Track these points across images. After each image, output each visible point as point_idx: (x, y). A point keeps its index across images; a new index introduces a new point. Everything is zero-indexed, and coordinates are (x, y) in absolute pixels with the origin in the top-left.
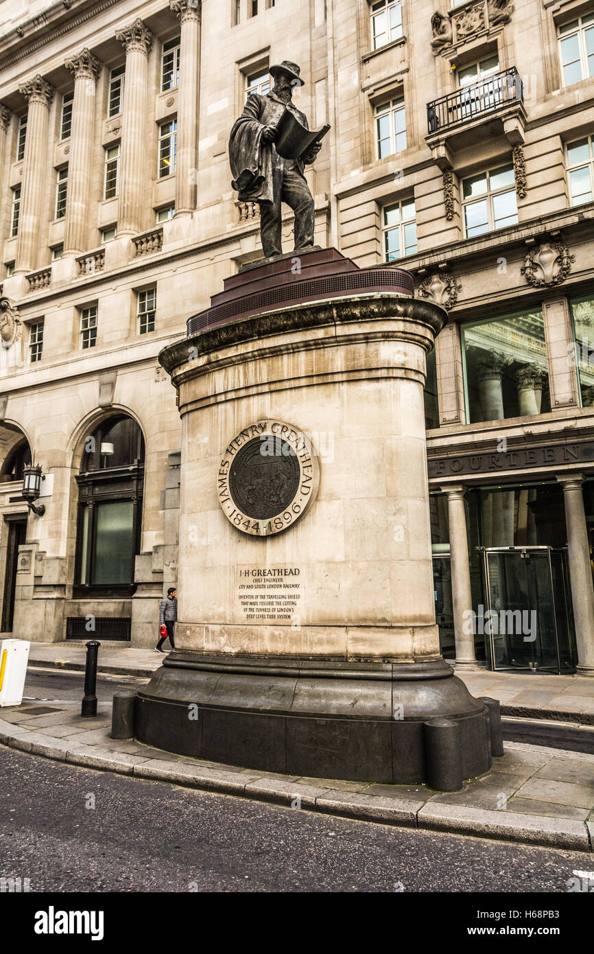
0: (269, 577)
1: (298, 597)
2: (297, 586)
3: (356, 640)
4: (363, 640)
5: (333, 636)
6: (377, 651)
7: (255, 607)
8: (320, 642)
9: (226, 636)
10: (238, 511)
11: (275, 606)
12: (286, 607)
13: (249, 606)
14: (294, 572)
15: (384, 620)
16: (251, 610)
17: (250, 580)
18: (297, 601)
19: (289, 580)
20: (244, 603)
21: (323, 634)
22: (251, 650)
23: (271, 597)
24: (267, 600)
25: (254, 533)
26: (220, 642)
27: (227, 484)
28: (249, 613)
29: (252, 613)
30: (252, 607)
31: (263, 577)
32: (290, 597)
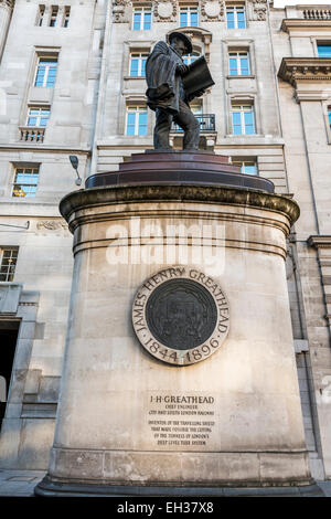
0: (184, 403)
1: (213, 424)
2: (211, 413)
3: (266, 465)
4: (272, 465)
5: (247, 462)
6: (283, 475)
7: (168, 433)
8: (236, 468)
9: (133, 463)
10: (155, 340)
11: (189, 432)
12: (201, 433)
13: (161, 432)
14: (209, 400)
15: (285, 446)
16: (163, 436)
17: (162, 406)
18: (212, 428)
19: (204, 407)
20: (154, 429)
21: (238, 460)
22: (164, 478)
23: (185, 423)
24: (180, 426)
25: (172, 361)
26: (124, 470)
27: (143, 315)
28: (160, 438)
29: (164, 439)
30: (164, 432)
31: (177, 404)
32: (205, 423)
